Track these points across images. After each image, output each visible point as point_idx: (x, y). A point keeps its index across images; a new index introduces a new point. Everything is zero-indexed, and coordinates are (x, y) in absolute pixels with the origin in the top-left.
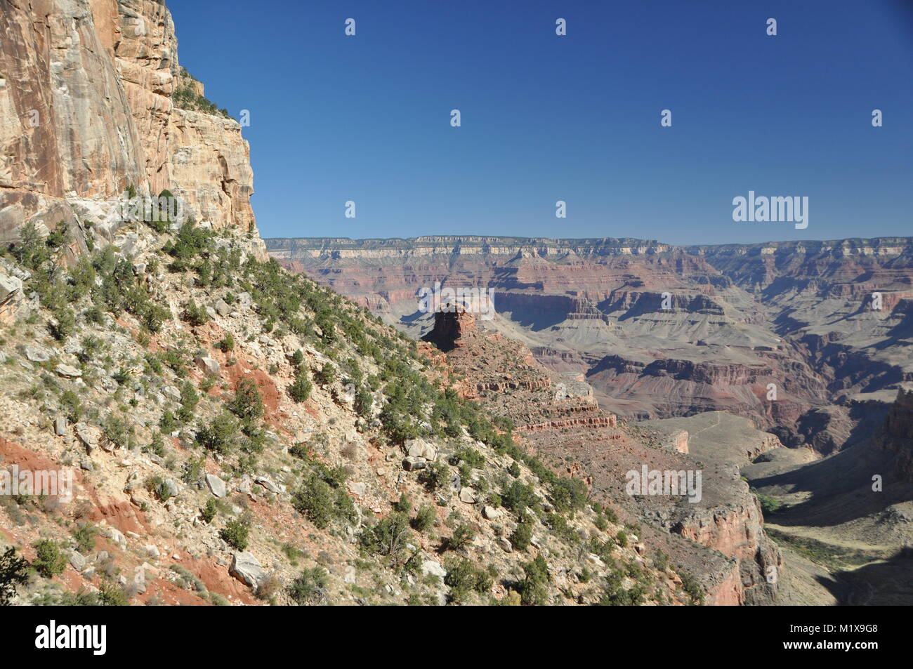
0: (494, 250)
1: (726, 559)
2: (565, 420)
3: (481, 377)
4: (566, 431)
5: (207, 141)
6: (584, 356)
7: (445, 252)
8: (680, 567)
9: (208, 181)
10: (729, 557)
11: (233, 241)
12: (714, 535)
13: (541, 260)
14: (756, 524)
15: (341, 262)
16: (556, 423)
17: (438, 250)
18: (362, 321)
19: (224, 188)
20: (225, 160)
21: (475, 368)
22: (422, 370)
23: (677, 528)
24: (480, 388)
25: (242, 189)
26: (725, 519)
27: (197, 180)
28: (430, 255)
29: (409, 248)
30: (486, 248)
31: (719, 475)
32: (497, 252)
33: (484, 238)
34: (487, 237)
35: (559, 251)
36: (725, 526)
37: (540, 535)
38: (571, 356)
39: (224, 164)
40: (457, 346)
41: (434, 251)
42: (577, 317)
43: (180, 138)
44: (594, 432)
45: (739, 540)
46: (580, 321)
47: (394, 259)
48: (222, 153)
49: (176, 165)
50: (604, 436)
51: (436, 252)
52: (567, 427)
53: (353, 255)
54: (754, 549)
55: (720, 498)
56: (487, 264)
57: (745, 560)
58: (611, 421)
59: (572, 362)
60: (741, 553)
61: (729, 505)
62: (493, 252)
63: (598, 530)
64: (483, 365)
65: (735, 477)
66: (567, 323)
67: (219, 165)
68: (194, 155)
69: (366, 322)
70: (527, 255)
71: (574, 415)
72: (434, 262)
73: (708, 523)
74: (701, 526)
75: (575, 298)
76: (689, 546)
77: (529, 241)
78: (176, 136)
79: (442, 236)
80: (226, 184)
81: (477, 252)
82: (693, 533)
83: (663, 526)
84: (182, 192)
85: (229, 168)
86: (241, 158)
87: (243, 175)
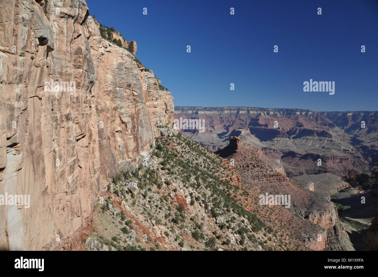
0: (251, 112)
1: (322, 229)
2: (271, 179)
3: (244, 163)
4: (271, 182)
5: (162, 99)
6: (282, 151)
7: (234, 113)
8: (306, 231)
9: (162, 111)
11: (168, 129)
12: (320, 220)
13: (267, 116)
14: (335, 217)
15: (199, 115)
16: (268, 179)
17: (232, 111)
19: (166, 112)
21: (242, 160)
22: (223, 171)
23: (307, 217)
24: (243, 166)
25: (171, 112)
26: (324, 215)
28: (229, 113)
29: (222, 111)
30: (248, 111)
31: (323, 200)
32: (252, 113)
33: (248, 108)
34: (249, 107)
35: (274, 113)
36: (323, 217)
37: (247, 241)
38: (277, 151)
39: (166, 105)
40: (236, 152)
41: (230, 112)
42: (279, 137)
44: (281, 183)
45: (328, 222)
46: (281, 138)
47: (217, 114)
48: (166, 102)
50: (284, 184)
51: (231, 112)
52: (272, 181)
53: (203, 113)
54: (333, 225)
55: (322, 208)
56: (249, 117)
57: (330, 229)
58: (287, 179)
59: (277, 153)
60: (328, 226)
61: (325, 210)
62: (251, 113)
63: (264, 236)
64: (245, 159)
65: (328, 200)
66: (276, 139)
67: (165, 106)
69: (207, 153)
70: (263, 114)
71: (274, 177)
72: (230, 116)
73: (318, 216)
74: (315, 217)
75: (279, 130)
76: (310, 224)
77: (264, 109)
79: (233, 107)
80: (167, 111)
81: (245, 113)
82: (312, 219)
83: (302, 216)
85: (168, 106)
86: (171, 103)
87: (171, 108)
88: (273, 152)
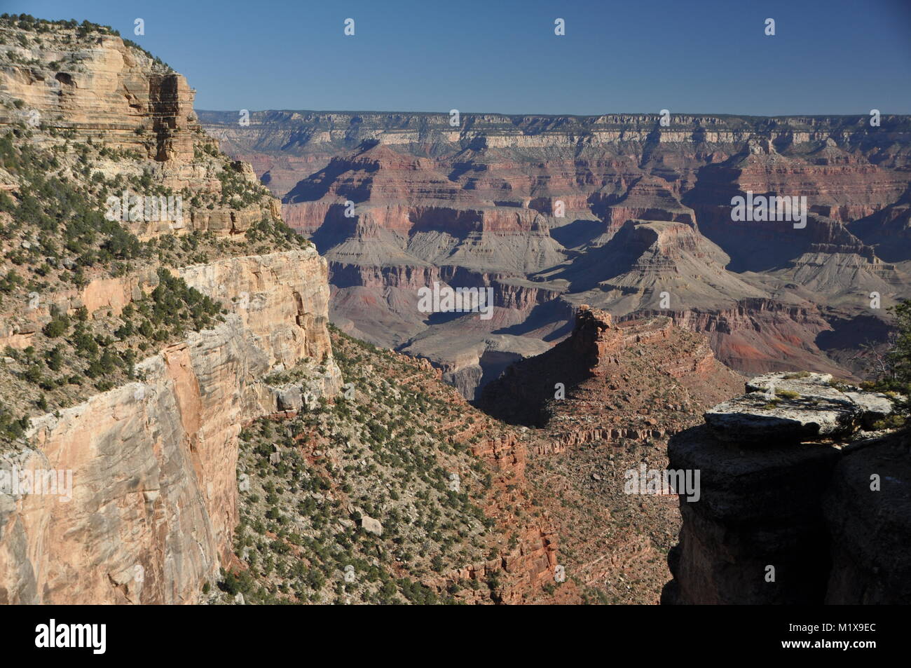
0: (711, 137)
3: (618, 419)
5: (284, 282)
7: (637, 139)
9: (282, 321)
11: (304, 385)
13: (779, 159)
15: (487, 154)
17: (628, 134)
18: (434, 457)
19: (298, 322)
20: (299, 295)
21: (612, 407)
24: (615, 434)
25: (317, 320)
27: (271, 323)
28: (616, 143)
29: (585, 134)
30: (698, 135)
32: (715, 139)
33: (697, 118)
34: (701, 116)
38: (804, 312)
39: (299, 299)
40: (593, 375)
41: (621, 136)
42: (823, 250)
43: (255, 284)
46: (829, 255)
47: (564, 149)
48: (297, 289)
49: (251, 313)
51: (625, 139)
53: (505, 144)
56: (698, 157)
59: (805, 321)
62: (708, 139)
64: (622, 403)
67: (294, 300)
68: (268, 299)
70: (757, 150)
72: (620, 153)
77: (766, 123)
78: (251, 283)
79: (634, 115)
80: (301, 318)
81: (685, 139)
84: (256, 340)
85: (303, 302)
86: (316, 288)
87: (318, 304)
88: (787, 316)
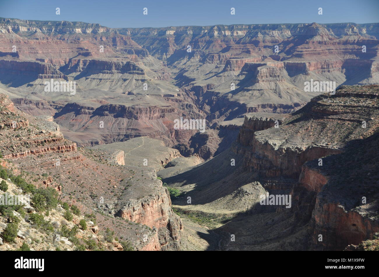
1: (150, 229)
2: (40, 148)
4: (41, 156)
6: (52, 104)
8: (121, 238)
10: (152, 228)
12: (142, 215)
14: (167, 206)
16: (34, 151)
23: (119, 214)
26: (149, 205)
31: (144, 177)
35: (29, 29)
36: (149, 209)
37: (24, 229)
44: (62, 155)
45: (157, 216)
50: (69, 157)
52: (42, 153)
54: (166, 221)
55: (145, 192)
57: (161, 229)
58: (73, 147)
60: (158, 224)
61: (151, 195)
63: (66, 221)
65: (154, 178)
66: (38, 81)
71: (47, 145)
73: (138, 208)
74: (134, 210)
75: (43, 63)
76: (127, 224)
82: (129, 215)
83: (110, 213)
